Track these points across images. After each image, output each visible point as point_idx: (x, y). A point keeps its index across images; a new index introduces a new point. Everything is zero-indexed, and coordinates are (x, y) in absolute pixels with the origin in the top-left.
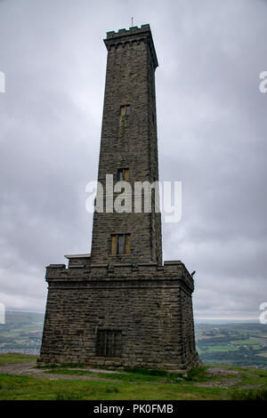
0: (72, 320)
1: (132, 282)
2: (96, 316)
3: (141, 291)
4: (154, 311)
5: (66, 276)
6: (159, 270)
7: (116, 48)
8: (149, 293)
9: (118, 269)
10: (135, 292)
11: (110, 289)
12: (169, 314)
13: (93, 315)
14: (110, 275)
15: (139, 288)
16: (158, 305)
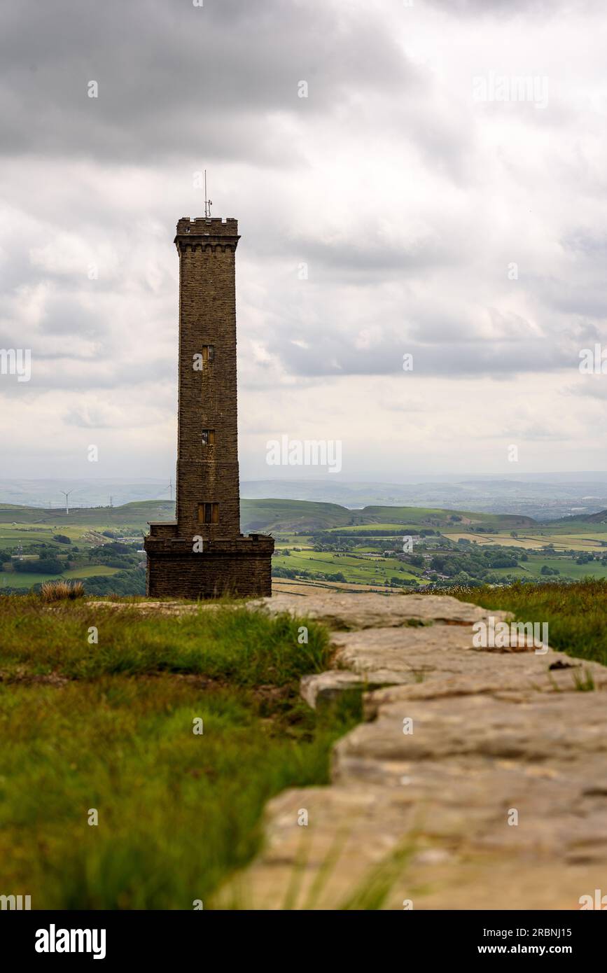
0: (176, 588)
1: (231, 555)
2: (199, 583)
3: (238, 562)
4: (249, 579)
5: (169, 549)
6: (254, 545)
7: (194, 250)
8: (246, 564)
9: (219, 544)
10: (233, 563)
11: (211, 561)
12: (261, 581)
13: (195, 583)
14: (211, 548)
15: (237, 560)
16: (253, 574)
